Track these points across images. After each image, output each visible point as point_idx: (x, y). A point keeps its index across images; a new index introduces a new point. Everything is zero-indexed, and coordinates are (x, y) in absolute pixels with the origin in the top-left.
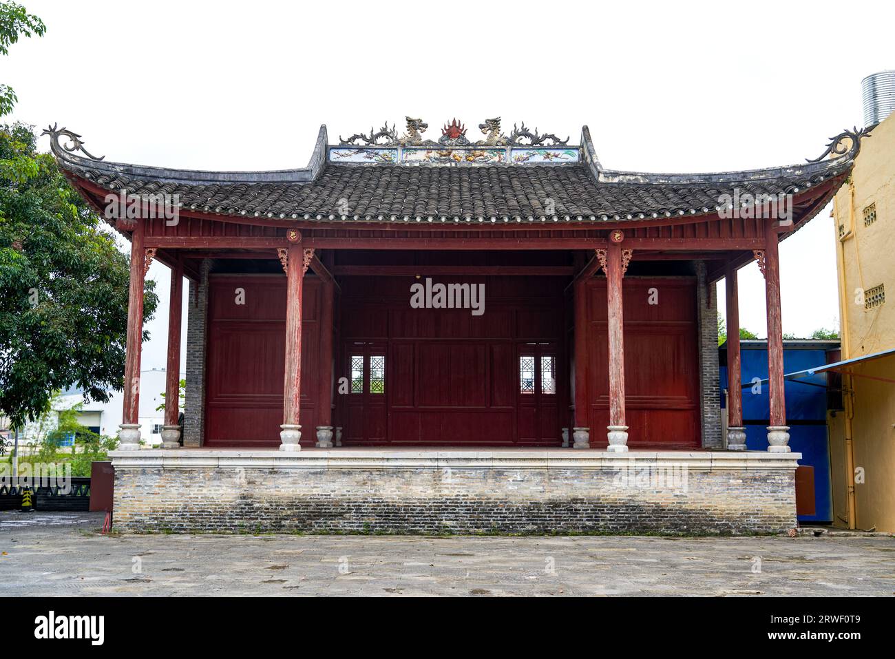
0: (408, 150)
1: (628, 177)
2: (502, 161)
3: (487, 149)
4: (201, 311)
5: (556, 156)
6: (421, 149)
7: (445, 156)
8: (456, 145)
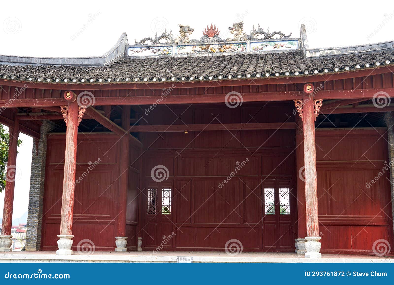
0: (180, 46)
1: (326, 51)
2: (244, 51)
3: (234, 43)
4: (40, 157)
5: (282, 46)
6: (189, 45)
7: (205, 49)
8: (212, 42)
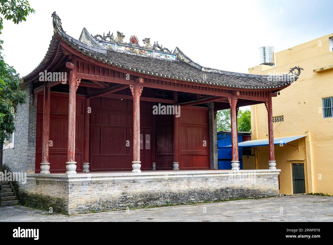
0: (119, 45)
1: (215, 71)
2: (151, 56)
3: (146, 50)
4: (35, 107)
5: (169, 57)
6: (123, 46)
7: (132, 50)
8: (136, 47)
